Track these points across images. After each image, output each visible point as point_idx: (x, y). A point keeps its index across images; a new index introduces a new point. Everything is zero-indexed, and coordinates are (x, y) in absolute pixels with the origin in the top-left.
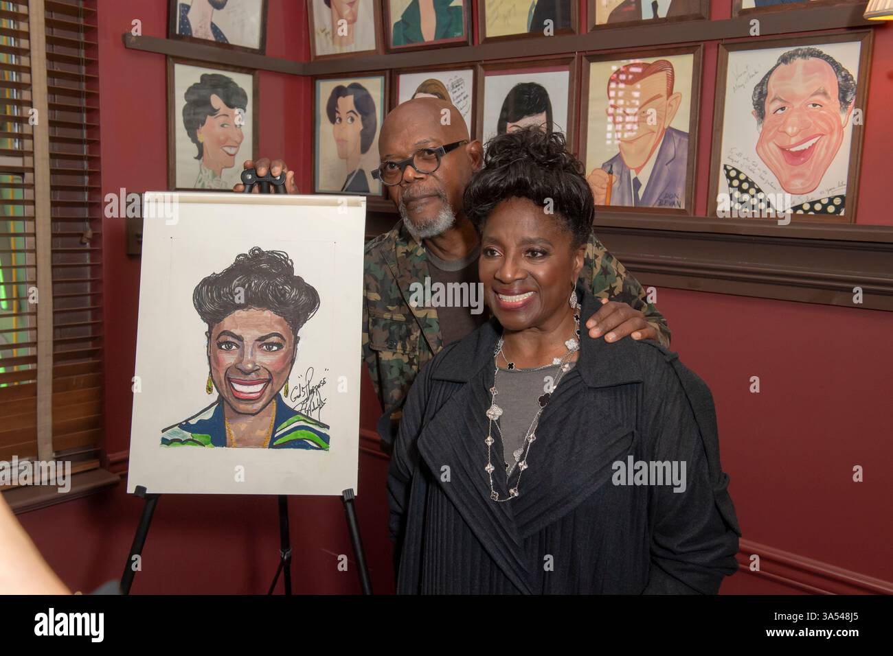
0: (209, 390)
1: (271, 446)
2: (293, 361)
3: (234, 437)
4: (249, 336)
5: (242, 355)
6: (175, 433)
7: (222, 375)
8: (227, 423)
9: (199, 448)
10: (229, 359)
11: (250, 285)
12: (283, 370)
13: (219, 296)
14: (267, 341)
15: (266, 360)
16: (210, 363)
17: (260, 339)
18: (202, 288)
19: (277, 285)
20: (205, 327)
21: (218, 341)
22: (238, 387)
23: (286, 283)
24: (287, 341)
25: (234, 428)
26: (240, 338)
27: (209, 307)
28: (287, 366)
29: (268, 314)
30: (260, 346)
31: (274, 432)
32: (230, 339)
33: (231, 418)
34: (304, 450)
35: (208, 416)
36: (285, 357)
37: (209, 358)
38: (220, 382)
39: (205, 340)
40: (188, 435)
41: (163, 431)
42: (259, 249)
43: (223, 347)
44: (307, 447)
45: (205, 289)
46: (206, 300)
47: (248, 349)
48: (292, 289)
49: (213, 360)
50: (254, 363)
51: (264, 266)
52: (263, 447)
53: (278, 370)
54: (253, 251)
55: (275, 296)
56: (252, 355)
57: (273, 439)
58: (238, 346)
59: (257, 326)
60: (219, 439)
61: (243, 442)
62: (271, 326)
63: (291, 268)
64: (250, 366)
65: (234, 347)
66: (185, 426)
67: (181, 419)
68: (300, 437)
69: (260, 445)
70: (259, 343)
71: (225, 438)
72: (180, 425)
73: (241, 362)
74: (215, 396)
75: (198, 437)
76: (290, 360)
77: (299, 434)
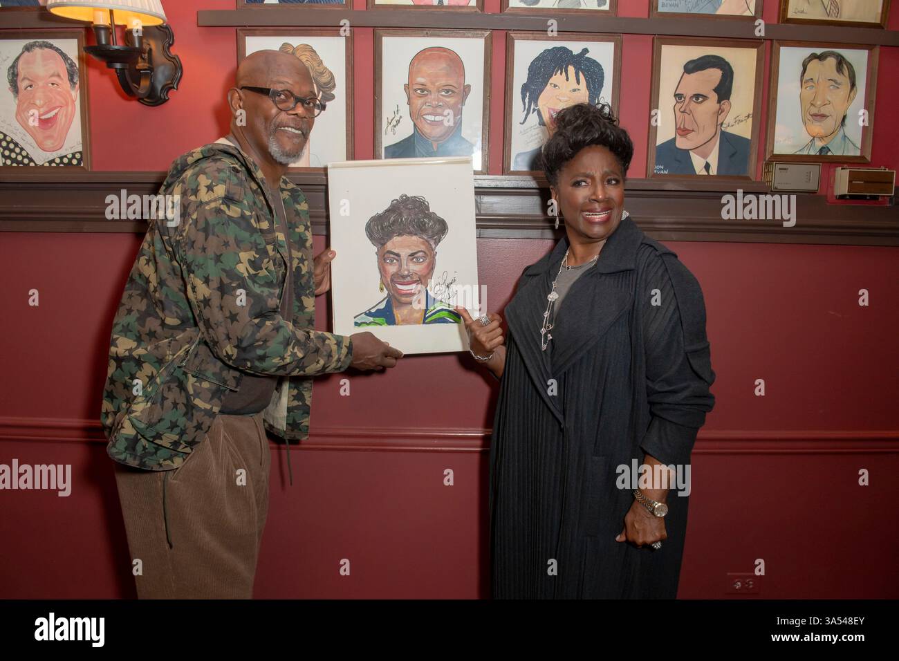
0: (382, 289)
1: (424, 323)
2: (432, 269)
3: (400, 319)
4: (404, 253)
5: (400, 266)
6: (362, 318)
7: (389, 280)
8: (395, 310)
9: (378, 326)
10: (392, 269)
11: (402, 219)
12: (428, 274)
13: (382, 229)
14: (416, 256)
15: (416, 268)
16: (381, 272)
17: (412, 255)
18: (370, 224)
19: (419, 219)
20: (375, 249)
21: (384, 257)
22: (400, 287)
23: (425, 218)
24: (429, 254)
25: (399, 314)
26: (398, 255)
27: (376, 236)
28: (430, 271)
29: (414, 238)
30: (413, 259)
31: (425, 314)
32: (392, 256)
33: (396, 307)
34: (445, 324)
35: (382, 306)
36: (429, 265)
37: (380, 269)
38: (388, 284)
39: (375, 258)
40: (371, 319)
41: (355, 318)
42: (406, 196)
43: (388, 261)
44: (446, 322)
45: (372, 224)
46: (374, 230)
47: (404, 262)
48: (429, 221)
49: (382, 270)
50: (409, 271)
51: (410, 206)
52: (420, 324)
53: (424, 274)
54: (401, 197)
55: (419, 226)
56: (407, 265)
57: (425, 318)
58: (398, 261)
59: (409, 247)
60: (391, 321)
61: (406, 321)
62: (418, 246)
63: (428, 208)
64: (406, 273)
65: (395, 261)
66: (369, 314)
67: (365, 309)
68: (442, 316)
69: (417, 322)
70: (411, 258)
71: (394, 319)
72: (365, 314)
73: (400, 270)
74: (386, 292)
75: (378, 320)
76: (431, 268)
77: (442, 314)
